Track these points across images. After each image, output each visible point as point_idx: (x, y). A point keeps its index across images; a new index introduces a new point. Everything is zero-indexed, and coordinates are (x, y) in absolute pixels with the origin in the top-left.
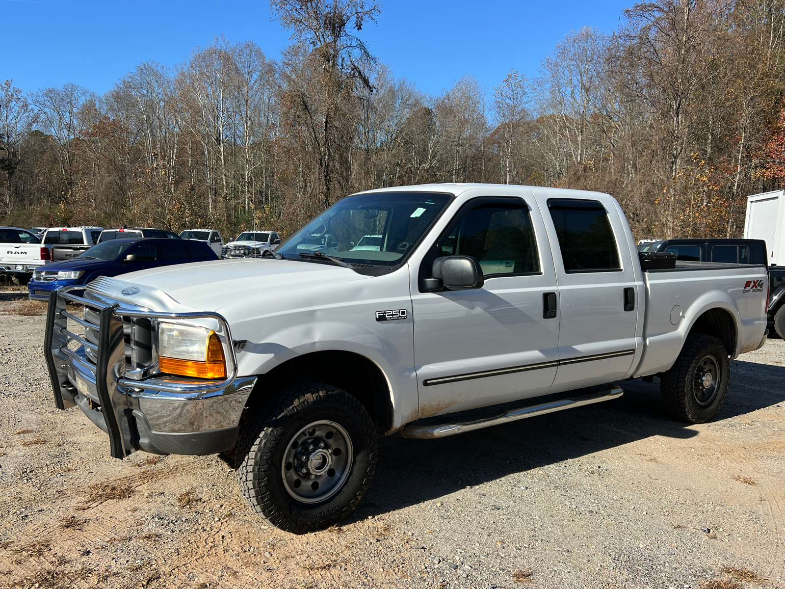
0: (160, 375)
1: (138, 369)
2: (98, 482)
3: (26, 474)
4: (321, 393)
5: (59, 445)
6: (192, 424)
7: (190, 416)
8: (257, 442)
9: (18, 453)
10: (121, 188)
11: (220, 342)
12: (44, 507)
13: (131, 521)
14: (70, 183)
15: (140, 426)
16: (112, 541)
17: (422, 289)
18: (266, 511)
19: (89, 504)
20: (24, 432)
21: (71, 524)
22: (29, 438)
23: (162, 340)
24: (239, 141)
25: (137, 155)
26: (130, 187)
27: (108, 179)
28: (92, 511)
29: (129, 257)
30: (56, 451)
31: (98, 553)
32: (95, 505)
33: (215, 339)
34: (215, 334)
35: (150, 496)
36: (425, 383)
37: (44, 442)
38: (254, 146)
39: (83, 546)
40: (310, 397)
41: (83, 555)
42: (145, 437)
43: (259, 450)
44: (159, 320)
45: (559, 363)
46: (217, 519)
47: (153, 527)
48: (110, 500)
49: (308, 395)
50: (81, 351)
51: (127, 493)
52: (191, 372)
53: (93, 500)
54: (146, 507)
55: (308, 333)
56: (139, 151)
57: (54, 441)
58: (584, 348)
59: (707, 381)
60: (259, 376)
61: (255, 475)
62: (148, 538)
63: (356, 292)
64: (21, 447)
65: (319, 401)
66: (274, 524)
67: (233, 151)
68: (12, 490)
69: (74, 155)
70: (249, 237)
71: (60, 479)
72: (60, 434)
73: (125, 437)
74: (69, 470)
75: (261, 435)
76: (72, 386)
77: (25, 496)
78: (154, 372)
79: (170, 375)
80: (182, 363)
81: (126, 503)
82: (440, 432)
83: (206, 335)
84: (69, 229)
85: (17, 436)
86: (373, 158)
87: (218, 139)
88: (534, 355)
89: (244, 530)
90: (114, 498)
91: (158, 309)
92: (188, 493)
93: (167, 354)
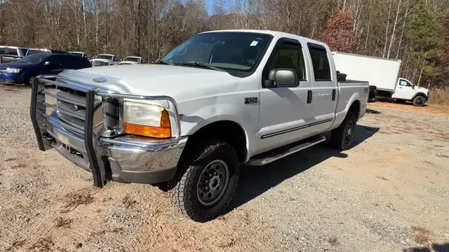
0: (124, 135)
1: (109, 131)
2: (69, 193)
3: (20, 188)
4: (217, 145)
5: (35, 168)
6: (147, 165)
7: (147, 160)
8: (186, 174)
9: (10, 175)
10: (32, 29)
11: (168, 115)
12: (39, 212)
13: (100, 220)
14: (4, 25)
15: (112, 166)
16: (93, 234)
17: (264, 86)
18: (189, 213)
19: (68, 208)
20: (9, 160)
21: (61, 224)
22: (15, 163)
23: (127, 113)
24: (92, 11)
25: (39, 13)
26: (37, 29)
27: (25, 25)
28: (72, 213)
29: (47, 63)
30: (33, 172)
31: (87, 244)
32: (72, 208)
33: (165, 114)
34: (165, 110)
35: (104, 201)
36: (262, 138)
37: (24, 166)
38: (100, 14)
39: (75, 240)
40: (212, 148)
41: (78, 247)
42: (116, 173)
43: (187, 179)
44: (125, 99)
45: (310, 125)
46: (151, 215)
47: (114, 224)
48: (80, 205)
49: (211, 146)
50: (54, 115)
51: (89, 200)
52: (147, 133)
53: (70, 205)
54: (104, 208)
55: (214, 110)
56: (41, 12)
57: (31, 165)
58: (318, 118)
59: (349, 132)
60: (189, 136)
61: (184, 194)
62: (116, 231)
63: (234, 87)
64: (11, 170)
65: (217, 150)
66: (192, 219)
67: (90, 16)
68: (13, 200)
69: (4, 11)
70: (102, 57)
71: (42, 191)
72: (33, 160)
73: (103, 173)
74: (47, 185)
75: (188, 170)
76: (51, 137)
77: (24, 203)
78: (119, 133)
79: (130, 134)
80: (142, 127)
81: (91, 206)
82: (264, 162)
83: (159, 110)
84: (9, 47)
85: (6, 162)
86: (159, 25)
87: (82, 9)
88: (301, 122)
89: (171, 222)
90: (82, 203)
91: (122, 92)
92: (127, 198)
93: (131, 121)
